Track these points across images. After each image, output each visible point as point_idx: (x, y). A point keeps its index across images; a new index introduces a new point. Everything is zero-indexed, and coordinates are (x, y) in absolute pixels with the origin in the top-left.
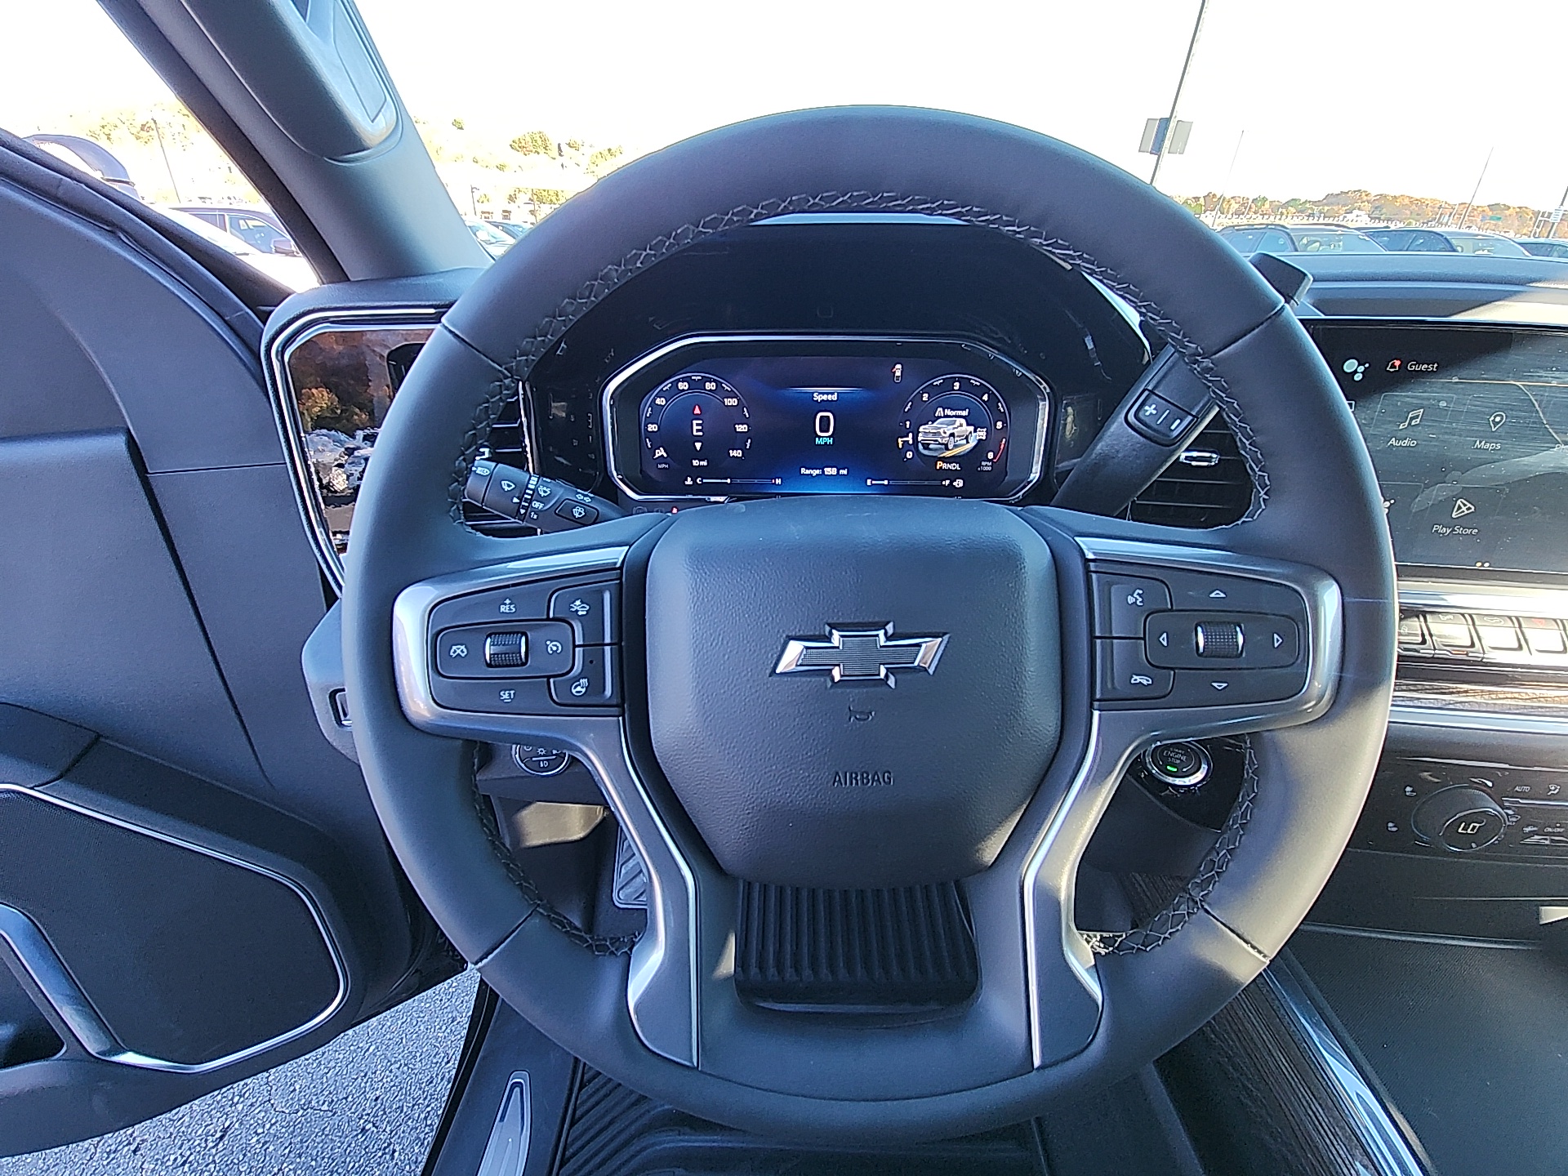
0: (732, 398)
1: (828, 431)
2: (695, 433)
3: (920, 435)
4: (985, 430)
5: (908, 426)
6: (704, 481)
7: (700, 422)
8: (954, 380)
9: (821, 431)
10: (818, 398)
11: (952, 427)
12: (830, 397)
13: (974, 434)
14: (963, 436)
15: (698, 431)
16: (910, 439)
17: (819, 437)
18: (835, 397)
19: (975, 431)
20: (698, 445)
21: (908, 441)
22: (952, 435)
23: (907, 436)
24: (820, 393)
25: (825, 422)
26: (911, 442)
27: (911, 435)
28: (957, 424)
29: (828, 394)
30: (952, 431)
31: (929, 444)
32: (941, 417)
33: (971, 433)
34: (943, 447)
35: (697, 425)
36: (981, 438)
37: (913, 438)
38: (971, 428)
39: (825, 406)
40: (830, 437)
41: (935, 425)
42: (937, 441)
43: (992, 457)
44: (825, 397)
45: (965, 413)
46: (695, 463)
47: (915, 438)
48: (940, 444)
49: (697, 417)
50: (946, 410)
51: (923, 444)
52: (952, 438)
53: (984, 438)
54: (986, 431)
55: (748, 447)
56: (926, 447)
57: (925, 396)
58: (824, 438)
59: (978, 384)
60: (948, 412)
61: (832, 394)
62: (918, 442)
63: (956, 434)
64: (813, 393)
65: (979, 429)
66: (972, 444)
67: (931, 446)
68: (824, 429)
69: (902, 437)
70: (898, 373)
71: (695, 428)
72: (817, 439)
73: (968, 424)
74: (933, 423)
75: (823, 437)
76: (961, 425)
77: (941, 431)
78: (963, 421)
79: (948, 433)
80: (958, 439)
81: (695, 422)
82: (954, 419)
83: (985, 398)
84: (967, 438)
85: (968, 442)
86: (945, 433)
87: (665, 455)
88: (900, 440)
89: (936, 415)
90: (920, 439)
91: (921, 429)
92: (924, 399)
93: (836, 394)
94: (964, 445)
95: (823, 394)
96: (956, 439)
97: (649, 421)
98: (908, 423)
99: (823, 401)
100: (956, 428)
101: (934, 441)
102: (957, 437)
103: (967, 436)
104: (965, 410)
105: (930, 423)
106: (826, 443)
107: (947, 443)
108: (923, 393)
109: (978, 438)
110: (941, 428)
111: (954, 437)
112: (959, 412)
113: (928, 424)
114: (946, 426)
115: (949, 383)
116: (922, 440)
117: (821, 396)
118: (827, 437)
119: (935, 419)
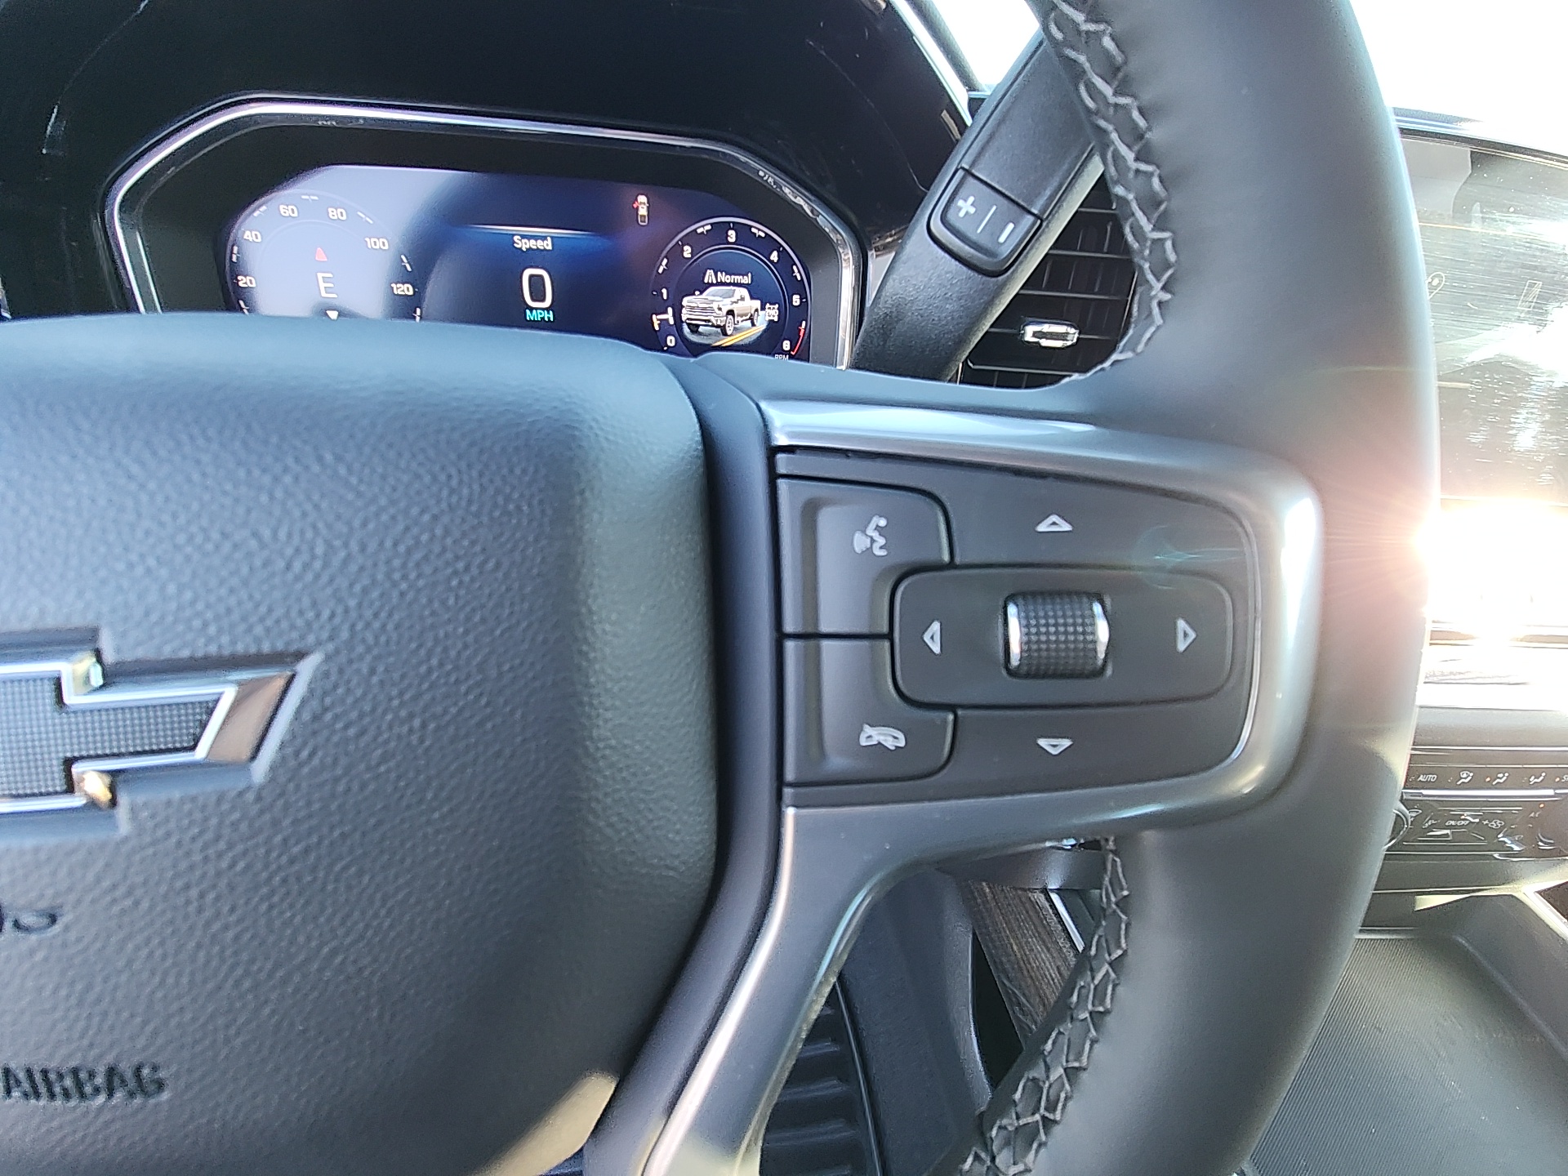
0: (379, 237)
1: (543, 300)
2: (324, 294)
3: (684, 311)
4: (777, 306)
5: (665, 297)
7: (331, 275)
8: (727, 226)
9: (533, 298)
10: (524, 245)
11: (728, 301)
12: (540, 244)
13: (760, 313)
14: (746, 315)
15: (328, 290)
16: (669, 316)
17: (531, 309)
18: (547, 245)
19: (763, 308)
20: (333, 315)
21: (667, 320)
22: (731, 313)
23: (666, 312)
24: (523, 237)
25: (536, 282)
26: (672, 322)
27: (670, 310)
28: (737, 297)
29: (536, 238)
30: (729, 307)
31: (698, 326)
32: (712, 285)
33: (757, 310)
34: (719, 330)
35: (325, 280)
36: (771, 318)
37: (674, 315)
38: (757, 304)
39: (535, 258)
40: (548, 309)
41: (704, 296)
42: (709, 321)
43: (788, 348)
44: (532, 244)
45: (746, 280)
47: (677, 315)
48: (713, 326)
49: (323, 267)
50: (719, 273)
51: (689, 325)
52: (730, 317)
53: (776, 319)
54: (778, 309)
56: (694, 329)
57: (687, 252)
58: (538, 310)
59: (763, 235)
60: (722, 277)
61: (544, 238)
62: (683, 322)
63: (736, 312)
64: (514, 235)
65: (768, 305)
66: (761, 325)
67: (700, 329)
68: (538, 295)
69: (657, 314)
70: (643, 211)
71: (322, 285)
72: (528, 312)
73: (752, 298)
74: (701, 293)
75: (536, 309)
76: (742, 299)
77: (715, 306)
78: (744, 292)
79: (725, 310)
80: (740, 319)
81: (320, 276)
82: (732, 288)
83: (774, 256)
84: (751, 319)
85: (753, 325)
86: (720, 309)
88: (654, 316)
89: (706, 281)
90: (684, 317)
91: (686, 301)
92: (686, 255)
93: (549, 239)
94: (749, 328)
95: (529, 237)
96: (736, 319)
97: (238, 269)
98: (664, 291)
99: (530, 249)
100: (736, 302)
101: (705, 321)
102: (738, 316)
103: (751, 315)
104: (747, 275)
105: (697, 293)
106: (543, 318)
107: (724, 326)
108: (683, 245)
109: (768, 318)
110: (713, 301)
111: (733, 315)
112: (736, 277)
113: (694, 294)
114: (721, 299)
115: (720, 231)
116: (688, 319)
117: (526, 240)
118: (543, 309)
119: (702, 287)
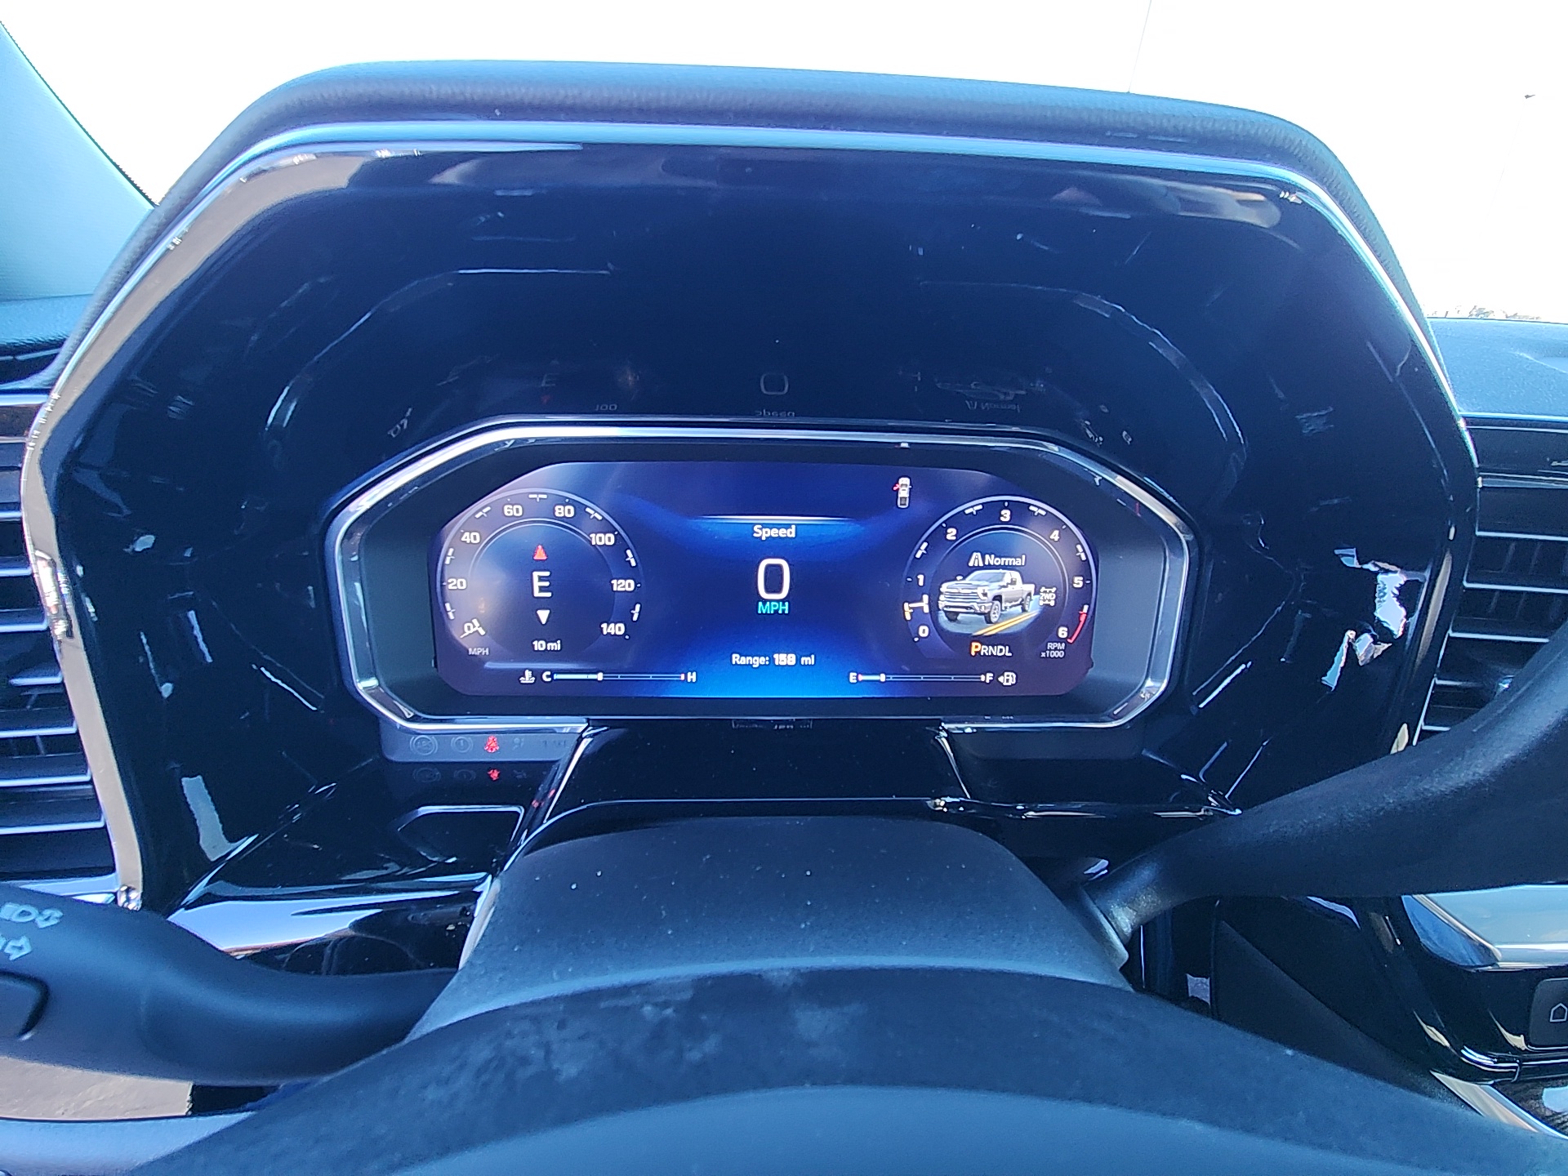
0: (604, 533)
1: (779, 591)
2: (537, 594)
3: (942, 597)
4: (1054, 590)
5: (921, 583)
6: (556, 677)
7: (547, 574)
8: (1001, 505)
9: (768, 590)
10: (764, 534)
11: (996, 585)
12: (782, 533)
13: (1033, 597)
14: (1016, 600)
15: (542, 589)
16: (924, 604)
17: (765, 601)
18: (791, 533)
19: (1037, 592)
20: (544, 615)
21: (922, 608)
22: (998, 598)
23: (921, 600)
24: (764, 526)
25: (774, 575)
26: (926, 610)
27: (926, 598)
28: (1007, 580)
29: (779, 526)
30: (996, 592)
31: (957, 614)
32: (979, 568)
33: (1029, 594)
34: (983, 617)
35: (541, 579)
36: (1047, 602)
37: (929, 604)
38: (1031, 588)
39: (775, 547)
40: (783, 601)
41: (968, 580)
42: (971, 608)
43: (1065, 635)
44: (774, 533)
45: (1019, 562)
46: (539, 645)
47: (934, 605)
48: (976, 613)
49: (540, 566)
50: (987, 557)
51: (946, 612)
52: (997, 602)
53: (1052, 603)
54: (1056, 592)
55: (635, 618)
56: (952, 617)
57: (951, 534)
58: (773, 602)
59: (1043, 513)
60: (991, 560)
61: (788, 526)
62: (939, 610)
63: (1003, 597)
64: (754, 525)
65: (1043, 589)
66: (1033, 612)
67: (960, 617)
69: (909, 603)
70: (904, 493)
71: (537, 584)
72: (760, 604)
73: (1025, 581)
74: (964, 578)
75: (771, 601)
76: (1013, 582)
77: (980, 591)
78: (1016, 575)
79: (991, 595)
80: (1008, 605)
81: (536, 575)
82: (1001, 571)
83: (1055, 535)
84: (1022, 604)
85: (1024, 610)
86: (985, 594)
87: (483, 632)
88: (906, 605)
89: (971, 564)
90: (941, 605)
91: (944, 588)
92: (949, 537)
93: (794, 527)
94: (1020, 614)
95: (771, 526)
96: (1004, 605)
97: (450, 572)
98: (921, 577)
99: (770, 538)
100: (1004, 587)
101: (966, 608)
102: (1006, 601)
103: (1023, 600)
104: (1021, 558)
105: (959, 578)
106: (776, 612)
107: (989, 612)
108: (947, 528)
109: (1042, 603)
110: (979, 586)
111: (1000, 601)
112: (1011, 560)
113: (955, 579)
114: (986, 583)
115: (992, 511)
116: (946, 606)
117: (768, 530)
118: (778, 601)
119: (967, 571)
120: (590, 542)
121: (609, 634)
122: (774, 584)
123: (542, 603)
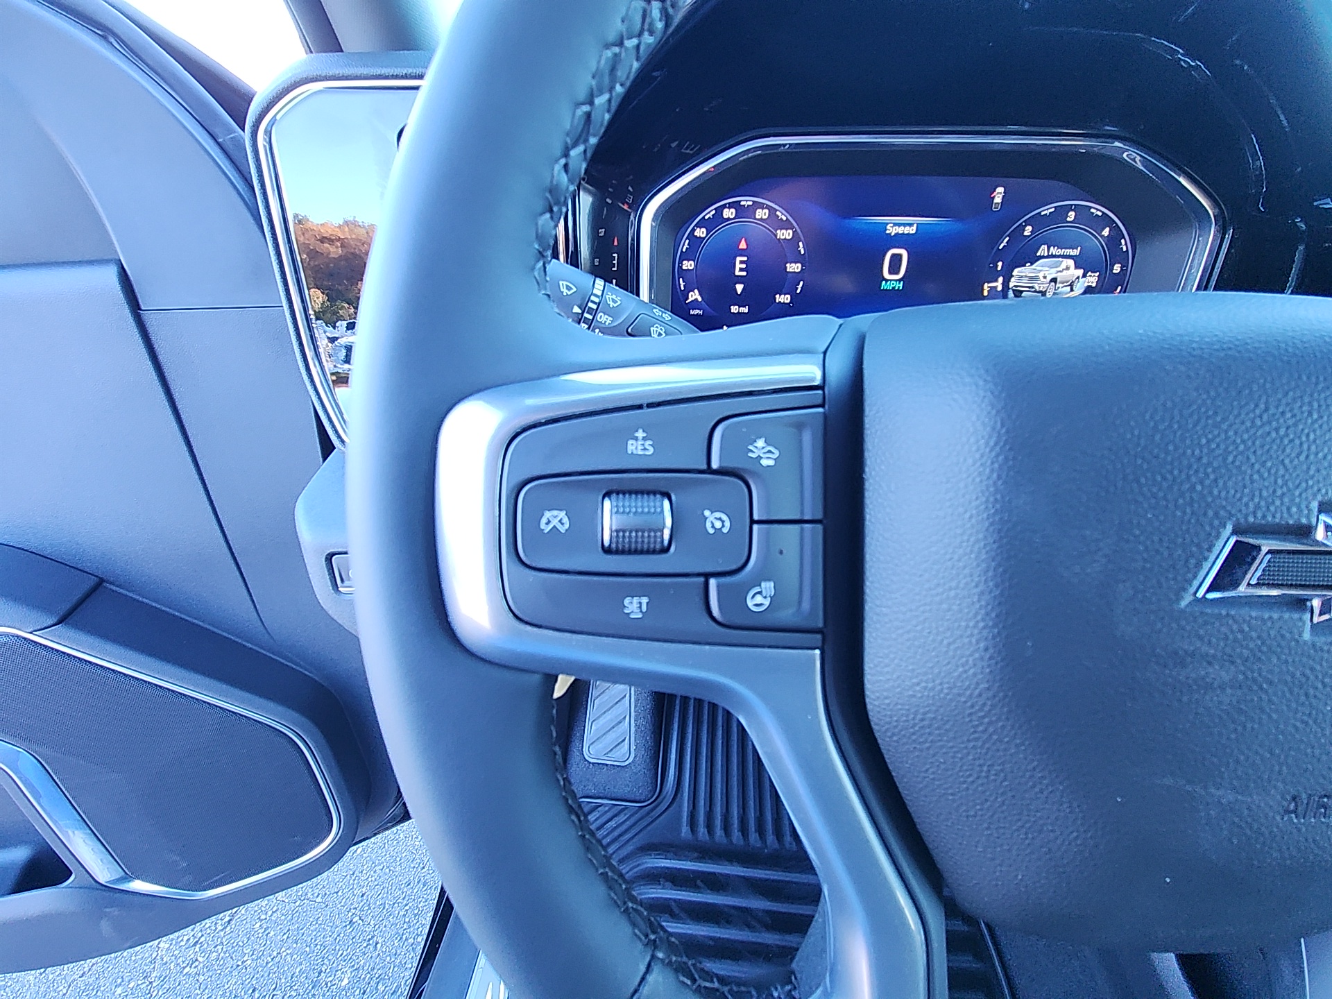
0: (787, 229)
1: (897, 273)
2: (737, 273)
3: (1013, 279)
4: (1098, 274)
5: (999, 268)
7: (745, 259)
8: (1069, 208)
9: (890, 272)
10: (892, 230)
11: (1054, 270)
12: (907, 230)
13: (1081, 280)
14: (1067, 282)
15: (741, 270)
16: (999, 284)
17: (887, 281)
18: (912, 230)
19: (1084, 276)
20: (739, 288)
21: (996, 287)
22: (1054, 280)
23: (996, 281)
24: (895, 224)
25: (896, 259)
26: (1000, 288)
27: (1001, 279)
28: (1063, 266)
29: (905, 225)
30: (1054, 276)
31: (1022, 292)
32: (1043, 257)
33: (1078, 278)
34: (1040, 295)
35: (742, 262)
36: (1090, 284)
37: (1003, 284)
38: (1080, 272)
39: (900, 240)
40: (900, 280)
41: (1033, 267)
42: (1033, 287)
44: (901, 230)
45: (1075, 252)
46: (734, 309)
47: (1006, 284)
48: (1035, 291)
49: (742, 253)
50: (1052, 248)
51: (1014, 290)
52: (1053, 284)
53: (1094, 285)
54: (1098, 276)
55: (798, 291)
56: (1018, 294)
57: (1028, 231)
58: (892, 280)
59: (1100, 214)
60: (1054, 251)
61: (910, 225)
62: (1009, 289)
63: (1058, 280)
64: (887, 224)
65: (1090, 273)
66: (1079, 290)
67: (1023, 294)
69: (988, 282)
70: (998, 200)
71: (738, 266)
72: (884, 282)
73: (1076, 267)
74: (1032, 264)
75: (891, 280)
76: (1067, 268)
77: (1041, 275)
78: (1071, 263)
79: (1049, 279)
80: (1061, 285)
81: (739, 259)
82: (1060, 259)
83: (1106, 232)
84: (1071, 285)
85: (1072, 290)
86: (1045, 277)
87: (700, 299)
88: (986, 286)
89: (1038, 254)
90: (1011, 285)
91: (1016, 272)
92: (1026, 233)
93: (915, 225)
94: (1068, 292)
95: (899, 225)
96: (1057, 285)
97: (685, 256)
98: (1000, 264)
99: (897, 234)
100: (1060, 271)
101: (1029, 287)
102: (1060, 283)
103: (1073, 282)
104: (1077, 249)
105: (1029, 264)
106: (893, 288)
107: (1046, 291)
108: (1026, 226)
109: (1086, 284)
110: (1041, 271)
111: (1056, 282)
112: (1068, 250)
113: (1024, 266)
114: (1047, 269)
115: (1061, 213)
116: (1015, 286)
117: (897, 227)
118: (896, 280)
119: (1034, 259)
120: (776, 236)
121: (780, 302)
122: (894, 269)
123: (740, 280)
